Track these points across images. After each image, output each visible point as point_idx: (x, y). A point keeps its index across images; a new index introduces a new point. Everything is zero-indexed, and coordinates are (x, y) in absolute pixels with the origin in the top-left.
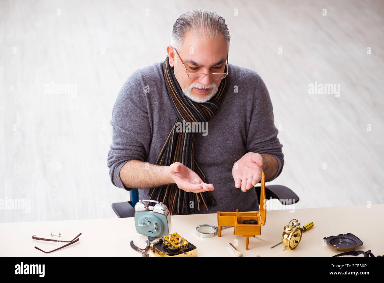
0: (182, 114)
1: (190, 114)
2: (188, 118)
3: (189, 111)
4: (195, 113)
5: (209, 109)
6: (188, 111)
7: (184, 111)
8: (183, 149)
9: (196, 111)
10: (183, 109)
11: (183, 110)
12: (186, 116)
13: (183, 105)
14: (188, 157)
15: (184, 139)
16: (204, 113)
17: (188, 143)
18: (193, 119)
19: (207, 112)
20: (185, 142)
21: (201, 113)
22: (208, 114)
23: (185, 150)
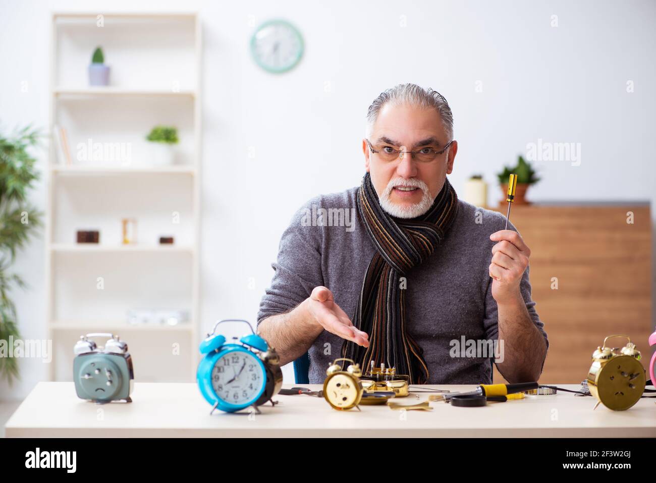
0: (384, 247)
1: (395, 247)
2: (392, 251)
3: (394, 241)
4: (403, 244)
5: (425, 238)
6: (390, 241)
7: (387, 242)
8: (388, 299)
9: (405, 240)
10: (385, 240)
11: (384, 242)
12: (389, 248)
13: (385, 234)
14: (396, 311)
15: (388, 284)
16: (417, 243)
17: (394, 290)
18: (400, 253)
19: (421, 242)
20: (389, 287)
21: (412, 244)
22: (424, 246)
23: (391, 299)
